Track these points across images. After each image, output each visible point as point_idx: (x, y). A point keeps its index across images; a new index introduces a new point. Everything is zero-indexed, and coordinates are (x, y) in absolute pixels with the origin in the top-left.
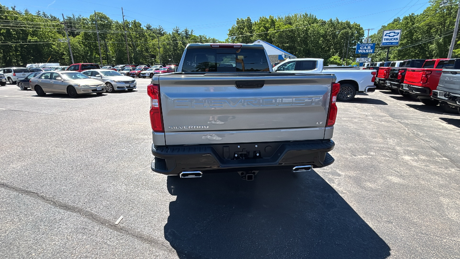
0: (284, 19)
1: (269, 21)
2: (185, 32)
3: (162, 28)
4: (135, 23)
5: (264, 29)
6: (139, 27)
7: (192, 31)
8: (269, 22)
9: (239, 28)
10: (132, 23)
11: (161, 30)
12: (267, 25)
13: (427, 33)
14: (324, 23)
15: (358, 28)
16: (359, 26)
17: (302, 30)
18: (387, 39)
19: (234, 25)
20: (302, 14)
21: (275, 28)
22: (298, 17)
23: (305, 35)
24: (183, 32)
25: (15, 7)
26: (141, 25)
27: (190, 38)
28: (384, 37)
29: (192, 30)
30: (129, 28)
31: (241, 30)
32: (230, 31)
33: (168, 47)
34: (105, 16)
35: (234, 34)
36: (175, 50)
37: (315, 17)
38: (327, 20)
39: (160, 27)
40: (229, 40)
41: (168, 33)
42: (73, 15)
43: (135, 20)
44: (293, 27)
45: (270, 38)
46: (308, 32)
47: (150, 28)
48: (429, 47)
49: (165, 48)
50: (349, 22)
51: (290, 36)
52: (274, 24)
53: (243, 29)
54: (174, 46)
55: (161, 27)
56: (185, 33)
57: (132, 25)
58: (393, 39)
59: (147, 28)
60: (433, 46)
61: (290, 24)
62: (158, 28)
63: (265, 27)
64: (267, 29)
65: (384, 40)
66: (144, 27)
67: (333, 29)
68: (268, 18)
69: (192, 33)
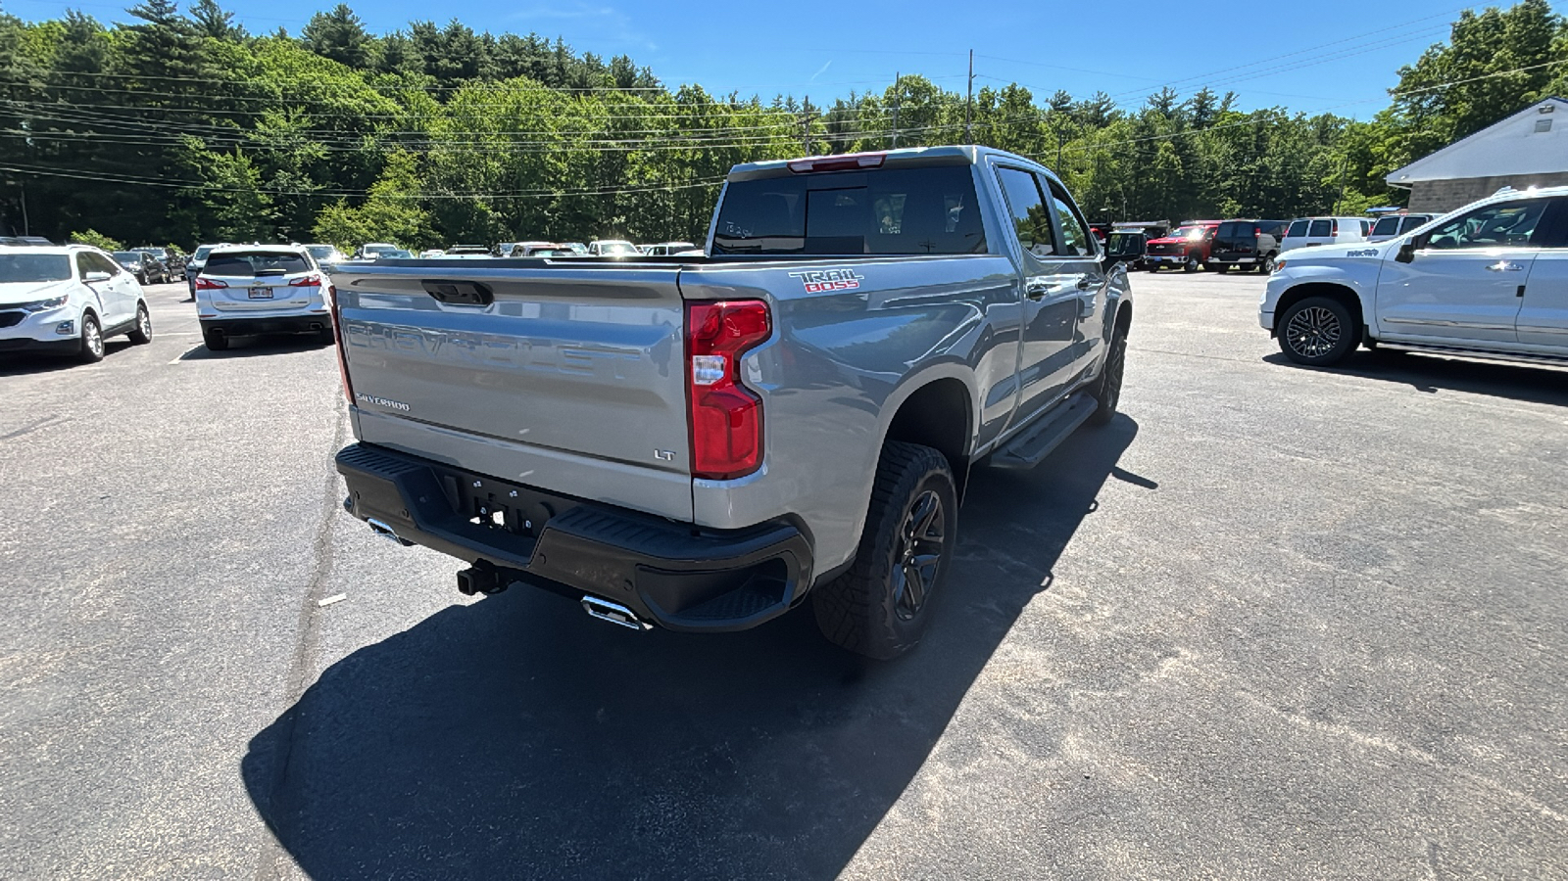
2: (1198, 106)
3: (1109, 100)
4: (1010, 96)
6: (1023, 104)
7: (1230, 97)
10: (1003, 94)
11: (1104, 106)
19: (1434, 47)
24: (1190, 103)
25: (736, 93)
26: (1030, 98)
27: (1213, 124)
29: (1231, 95)
30: (989, 112)
33: (1114, 164)
34: (925, 85)
36: (1139, 174)
39: (1102, 96)
40: (1395, 114)
41: (1128, 116)
42: (853, 95)
43: (1014, 85)
47: (1065, 103)
49: (1100, 170)
54: (1139, 159)
55: (1106, 96)
56: (1195, 109)
57: (1001, 101)
59: (1054, 105)
62: (1093, 102)
66: (1041, 103)
69: (1226, 104)
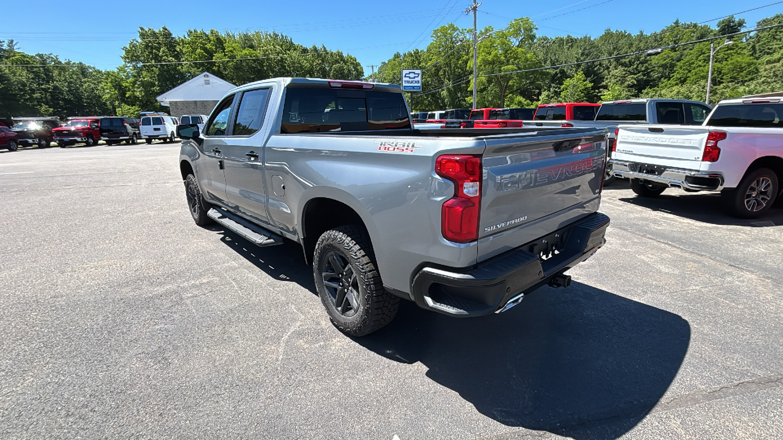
0: (237, 38)
1: (212, 38)
5: (204, 53)
8: (211, 41)
9: (147, 46)
12: (208, 46)
13: (436, 76)
14: (305, 51)
15: (354, 62)
16: (356, 61)
17: (274, 59)
18: (408, 82)
19: (133, 40)
20: (268, 33)
21: (226, 53)
22: (262, 37)
23: (280, 69)
28: (405, 79)
31: (154, 51)
32: (128, 52)
35: (138, 57)
37: (291, 40)
38: (309, 47)
40: (126, 68)
44: (259, 53)
45: (219, 70)
46: (285, 64)
48: (440, 93)
50: (342, 53)
51: (256, 69)
52: (223, 45)
53: (158, 49)
58: (414, 82)
60: (444, 93)
61: (252, 47)
63: (205, 50)
64: (210, 54)
65: (404, 82)
67: (320, 61)
68: (208, 32)
